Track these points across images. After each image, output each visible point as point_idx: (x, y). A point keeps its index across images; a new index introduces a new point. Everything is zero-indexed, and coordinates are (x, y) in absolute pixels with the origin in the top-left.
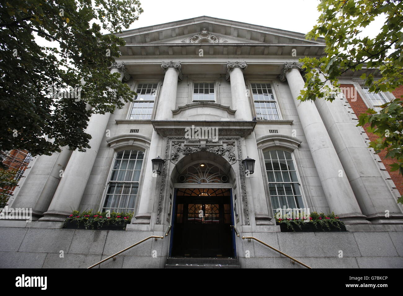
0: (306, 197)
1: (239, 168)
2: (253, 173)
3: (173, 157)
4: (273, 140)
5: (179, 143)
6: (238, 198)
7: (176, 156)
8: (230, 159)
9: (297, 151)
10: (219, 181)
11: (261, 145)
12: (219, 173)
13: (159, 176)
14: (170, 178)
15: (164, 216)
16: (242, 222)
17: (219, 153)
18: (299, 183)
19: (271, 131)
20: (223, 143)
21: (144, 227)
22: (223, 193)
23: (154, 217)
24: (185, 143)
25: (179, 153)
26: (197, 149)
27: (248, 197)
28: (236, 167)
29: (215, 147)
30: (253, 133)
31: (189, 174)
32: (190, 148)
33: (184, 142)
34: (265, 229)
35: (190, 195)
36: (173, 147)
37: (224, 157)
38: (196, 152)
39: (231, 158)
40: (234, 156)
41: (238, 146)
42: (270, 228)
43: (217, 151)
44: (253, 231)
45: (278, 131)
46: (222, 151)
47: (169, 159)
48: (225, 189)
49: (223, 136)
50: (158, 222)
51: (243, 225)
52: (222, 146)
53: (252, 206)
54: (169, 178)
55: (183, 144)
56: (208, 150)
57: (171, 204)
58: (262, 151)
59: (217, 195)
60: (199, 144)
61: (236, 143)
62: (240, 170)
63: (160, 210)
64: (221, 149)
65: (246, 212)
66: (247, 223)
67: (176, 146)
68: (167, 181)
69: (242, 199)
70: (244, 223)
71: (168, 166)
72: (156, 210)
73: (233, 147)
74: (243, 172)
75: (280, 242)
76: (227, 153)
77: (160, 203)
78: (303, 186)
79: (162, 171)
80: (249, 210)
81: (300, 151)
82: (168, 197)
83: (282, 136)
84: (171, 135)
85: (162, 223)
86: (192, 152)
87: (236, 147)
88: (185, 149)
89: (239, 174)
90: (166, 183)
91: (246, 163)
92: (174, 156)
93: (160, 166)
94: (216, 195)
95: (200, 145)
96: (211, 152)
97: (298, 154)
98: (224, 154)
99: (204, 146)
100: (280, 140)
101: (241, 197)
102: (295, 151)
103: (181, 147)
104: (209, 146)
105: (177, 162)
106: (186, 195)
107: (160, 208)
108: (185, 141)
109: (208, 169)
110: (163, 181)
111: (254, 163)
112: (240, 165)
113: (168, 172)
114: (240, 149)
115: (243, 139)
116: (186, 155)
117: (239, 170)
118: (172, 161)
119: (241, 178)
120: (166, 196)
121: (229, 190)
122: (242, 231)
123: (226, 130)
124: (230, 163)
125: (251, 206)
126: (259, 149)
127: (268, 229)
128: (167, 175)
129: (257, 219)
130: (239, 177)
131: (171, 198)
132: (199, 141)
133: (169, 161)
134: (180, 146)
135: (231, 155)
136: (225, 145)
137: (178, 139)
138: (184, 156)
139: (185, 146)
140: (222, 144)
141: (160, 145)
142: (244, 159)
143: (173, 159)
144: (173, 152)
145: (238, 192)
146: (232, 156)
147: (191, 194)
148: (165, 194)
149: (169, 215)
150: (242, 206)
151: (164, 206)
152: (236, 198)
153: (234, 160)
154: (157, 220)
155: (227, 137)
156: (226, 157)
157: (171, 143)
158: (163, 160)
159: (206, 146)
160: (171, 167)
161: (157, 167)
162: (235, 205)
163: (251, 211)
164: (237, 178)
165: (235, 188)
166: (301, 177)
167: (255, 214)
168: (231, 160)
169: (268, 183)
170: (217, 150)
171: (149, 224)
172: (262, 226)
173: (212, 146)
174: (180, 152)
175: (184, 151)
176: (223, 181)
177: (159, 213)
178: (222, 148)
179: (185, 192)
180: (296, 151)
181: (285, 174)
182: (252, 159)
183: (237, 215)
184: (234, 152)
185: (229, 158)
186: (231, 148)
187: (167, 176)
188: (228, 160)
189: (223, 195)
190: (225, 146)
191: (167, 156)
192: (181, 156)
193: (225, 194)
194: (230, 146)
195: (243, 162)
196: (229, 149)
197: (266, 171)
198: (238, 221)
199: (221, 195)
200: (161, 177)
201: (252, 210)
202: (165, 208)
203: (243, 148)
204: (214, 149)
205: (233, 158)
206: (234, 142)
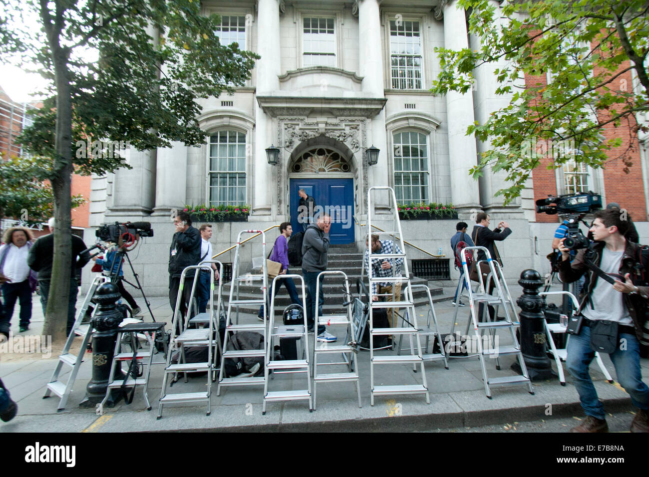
0: (433, 187)
1: (362, 157)
2: (376, 163)
3: (288, 144)
4: (407, 119)
5: (293, 126)
6: (359, 188)
7: (291, 142)
9: (435, 133)
10: (340, 170)
11: (391, 125)
12: (340, 161)
14: (286, 168)
15: (284, 207)
16: (361, 212)
17: (341, 139)
18: (429, 172)
19: (407, 106)
20: (346, 125)
21: (266, 218)
23: (274, 208)
24: (300, 126)
25: (293, 139)
26: (314, 133)
28: (359, 157)
29: (336, 132)
30: (383, 112)
31: (304, 162)
32: (306, 133)
33: (298, 125)
34: (383, 217)
36: (286, 131)
37: (345, 143)
38: (314, 137)
39: (354, 145)
40: (358, 143)
41: (363, 130)
42: (388, 217)
43: (338, 137)
45: (416, 106)
46: (344, 137)
47: (283, 146)
49: (346, 116)
52: (344, 130)
54: (284, 169)
55: (297, 128)
56: (327, 135)
58: (391, 133)
60: (316, 127)
61: (361, 125)
62: (363, 159)
63: (280, 202)
64: (343, 134)
66: (367, 213)
67: (289, 129)
68: (283, 172)
70: (363, 213)
71: (283, 155)
72: (275, 202)
73: (357, 131)
74: (366, 162)
76: (349, 139)
77: (279, 195)
78: (432, 175)
79: (277, 162)
81: (438, 134)
83: (419, 114)
84: (282, 115)
85: (283, 213)
86: (310, 138)
87: (360, 131)
88: (301, 134)
89: (362, 164)
90: (283, 174)
91: (369, 153)
93: (276, 156)
95: (318, 129)
96: (331, 137)
97: (435, 136)
98: (346, 140)
99: (324, 131)
100: (416, 119)
101: (363, 188)
102: (431, 134)
103: (295, 131)
104: (329, 130)
105: (292, 150)
107: (279, 200)
108: (300, 123)
109: (327, 156)
110: (279, 173)
111: (378, 153)
112: (363, 153)
113: (283, 161)
114: (364, 135)
115: (369, 121)
116: (303, 141)
118: (287, 149)
119: (363, 169)
121: (351, 181)
122: (361, 220)
123: (350, 109)
124: (353, 151)
126: (388, 131)
127: (386, 217)
128: (283, 165)
129: (376, 209)
130: (362, 167)
132: (317, 124)
133: (283, 149)
134: (294, 129)
136: (347, 128)
137: (292, 120)
138: (300, 142)
139: (300, 129)
140: (344, 127)
141: (270, 129)
142: (369, 148)
143: (288, 147)
144: (286, 138)
145: (360, 183)
146: (355, 143)
148: (282, 185)
149: (288, 206)
150: (363, 196)
151: (283, 198)
152: (357, 189)
153: (357, 147)
154: (279, 212)
155: (350, 118)
156: (348, 144)
157: (283, 126)
158: (277, 149)
159: (326, 129)
160: (286, 156)
161: (272, 157)
162: (356, 195)
163: (371, 201)
164: (359, 168)
165: (357, 178)
166: (432, 165)
167: (375, 205)
168: (353, 147)
169: (394, 171)
170: (338, 135)
171: (270, 215)
172: (380, 215)
173: (332, 129)
174: (295, 137)
175: (300, 136)
176: (344, 170)
177: (279, 205)
178: (345, 133)
180: (433, 134)
181: (415, 161)
183: (357, 206)
184: (358, 138)
185: (352, 145)
186: (355, 133)
187: (283, 167)
188: (350, 147)
190: (348, 131)
191: (280, 143)
192: (297, 142)
194: (353, 130)
195: (367, 151)
196: (352, 134)
198: (358, 211)
200: (276, 168)
201: (373, 201)
202: (284, 200)
203: (369, 133)
204: (334, 134)
206: (358, 125)
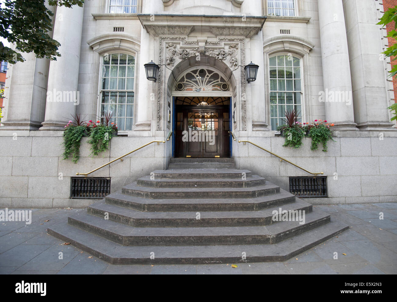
0: (306, 106)
1: (240, 75)
2: (254, 81)
3: (168, 61)
4: (283, 42)
5: (175, 45)
6: (237, 106)
7: (172, 60)
8: (232, 64)
9: (308, 57)
10: (219, 89)
11: (268, 49)
12: (219, 81)
13: (155, 83)
14: (166, 85)
15: (163, 123)
16: (240, 128)
17: (220, 58)
18: (302, 92)
19: (282, 31)
20: (225, 44)
21: (146, 134)
22: (223, 102)
23: (154, 124)
24: (181, 45)
25: (174, 57)
26: (195, 52)
27: (247, 105)
28: (237, 74)
29: (215, 50)
30: (261, 33)
31: (187, 81)
32: (187, 51)
33: (179, 44)
34: (260, 134)
35: (189, 104)
36: (168, 49)
37: (224, 62)
38: (194, 55)
39: (233, 63)
40: (236, 61)
41: (241, 49)
42: (265, 133)
43: (218, 55)
44: (249, 136)
45: (290, 31)
46: (224, 55)
47: (164, 64)
48: (225, 98)
49: (226, 35)
50: (159, 129)
51: (240, 131)
52: (223, 48)
53: (251, 114)
54: (165, 86)
55: (178, 46)
56: (207, 54)
57: (170, 112)
58: (268, 55)
59: (217, 104)
60: (197, 46)
61: (239, 45)
62: (242, 76)
63: (159, 118)
64: (222, 52)
65: (244, 119)
66: (244, 129)
67: (170, 48)
68: (163, 89)
69: (241, 107)
70: (241, 129)
71: (164, 72)
72: (155, 118)
73: (235, 50)
74: (245, 79)
75: (273, 145)
76: (228, 58)
77: (159, 111)
78: (305, 95)
79: (157, 78)
80: (247, 117)
81: (310, 57)
82: (166, 105)
83: (293, 38)
84: (163, 34)
85: (162, 129)
86: (190, 56)
87: (239, 50)
88: (181, 52)
89: (240, 81)
90: (163, 91)
91: (248, 69)
92: (170, 61)
93: (155, 72)
94: (216, 104)
95: (198, 48)
96: (210, 55)
97: (308, 59)
98: (225, 59)
99: (203, 49)
100: (291, 43)
101: (241, 105)
102: (305, 57)
103: (176, 49)
104: (209, 48)
105: (173, 68)
106: (185, 104)
107: (159, 116)
108: (181, 42)
109: (208, 76)
110: (159, 89)
111: (257, 69)
112: (242, 71)
113: (163, 79)
114: (243, 51)
115: (247, 40)
116: (184, 59)
117: (240, 77)
118: (167, 66)
119: (242, 86)
120: (164, 104)
121: (229, 99)
122: (239, 136)
123: (229, 28)
124: (232, 69)
125: (249, 114)
126: (265, 54)
127: (263, 134)
128: (164, 82)
129: (254, 126)
130: (240, 85)
131: (169, 106)
132: (198, 42)
133: (164, 66)
134: (175, 48)
135: (233, 60)
136: (227, 47)
137: (173, 39)
138: (180, 60)
139: (181, 48)
140: (223, 46)
141: (152, 47)
142: (247, 64)
143: (169, 64)
144: (167, 56)
145: (238, 100)
146: (234, 61)
147: (190, 103)
148: (162, 102)
149: (169, 122)
150: (241, 113)
151: (163, 114)
152: (235, 106)
153: (236, 65)
154: (158, 127)
155: (229, 37)
156: (227, 62)
157: (164, 45)
158: (157, 66)
159: (205, 48)
160: (166, 73)
161: (151, 74)
162: (234, 113)
163: (249, 118)
164: (237, 86)
165: (235, 96)
166: (305, 86)
167: (253, 122)
168: (232, 65)
169: (270, 91)
170: (217, 53)
171: (150, 130)
172: (258, 132)
173: (211, 48)
174: (175, 55)
175: (180, 54)
176: (223, 89)
177: (158, 121)
178: (224, 52)
179: (184, 101)
180: (306, 57)
181: (289, 82)
182: (256, 64)
183: (235, 122)
184: (237, 57)
185: (231, 63)
186: (234, 51)
187: (163, 84)
188: (229, 65)
189: (222, 104)
190: (227, 49)
191: (161, 61)
192: (178, 60)
193: (225, 103)
194: (232, 49)
195: (246, 68)
196: (231, 53)
197: (269, 79)
198: (236, 127)
199: (221, 104)
200: (156, 84)
201: (250, 118)
202: (164, 116)
203: (247, 52)
204: (214, 52)
205: (234, 64)
206: (237, 44)
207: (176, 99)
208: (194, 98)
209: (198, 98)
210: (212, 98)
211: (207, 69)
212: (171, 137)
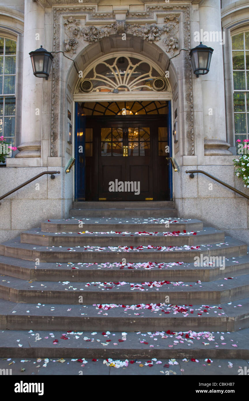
1: (183, 65)
2: (207, 73)
3: (67, 46)
5: (77, 20)
6: (180, 114)
7: (73, 44)
8: (170, 47)
10: (150, 88)
12: (150, 75)
13: (46, 82)
14: (65, 84)
15: (60, 145)
16: (184, 151)
17: (150, 38)
20: (158, 16)
22: (157, 109)
23: (45, 146)
24: (87, 20)
25: (77, 40)
26: (109, 30)
27: (195, 113)
28: (178, 64)
29: (142, 26)
31: (97, 77)
32: (96, 29)
33: (84, 17)
34: (218, 160)
35: (102, 114)
36: (66, 28)
37: (157, 43)
38: (108, 35)
39: (171, 45)
40: (177, 43)
41: (185, 23)
42: (225, 159)
43: (147, 34)
44: (199, 164)
46: (156, 33)
47: (61, 50)
48: (159, 102)
50: (53, 154)
51: (184, 155)
52: (156, 22)
53: (202, 128)
54: (62, 85)
55: (83, 22)
56: (129, 32)
57: (71, 127)
59: (148, 114)
60: (113, 21)
61: (182, 16)
62: (186, 67)
63: (54, 136)
64: (154, 28)
65: (191, 136)
66: (191, 153)
67: (70, 25)
68: (60, 90)
69: (185, 117)
70: (186, 153)
71: (60, 64)
72: (47, 136)
73: (175, 24)
74: (191, 71)
76: (164, 37)
77: (53, 126)
79: (50, 73)
80: (196, 134)
82: (66, 115)
84: (59, 2)
85: (59, 154)
86: (101, 37)
87: (182, 25)
88: (88, 32)
89: (183, 75)
90: (60, 93)
91: (195, 55)
92: (70, 45)
93: (46, 65)
94: (146, 112)
95: (115, 24)
96: (135, 35)
98: (158, 39)
99: (123, 25)
101: (185, 114)
103: (80, 27)
104: (132, 23)
105: (74, 57)
106: (96, 114)
107: (54, 133)
108: (87, 16)
109: (131, 68)
110: (54, 90)
111: (210, 54)
112: (186, 58)
113: (60, 74)
115: (195, 7)
116: (92, 42)
117: (183, 68)
118: (66, 54)
119: (186, 83)
120: (61, 113)
121: (167, 103)
122: (183, 164)
124: (169, 55)
125: (199, 128)
126: (224, 29)
127: (222, 160)
128: (60, 79)
129: (207, 147)
130: (184, 80)
131: (70, 117)
132: (114, 14)
133: (61, 54)
134: (78, 25)
135: (171, 41)
136: (161, 21)
137: (74, 10)
138: (87, 44)
139: (87, 24)
140: (155, 19)
141: (42, 25)
142: (194, 47)
143: (68, 51)
144: (66, 38)
145: (180, 105)
146: (172, 43)
147: (104, 113)
148: (59, 111)
149: (70, 143)
150: (186, 127)
151: (59, 130)
152: (176, 115)
153: (176, 49)
154: (52, 151)
156: (162, 44)
157: (61, 21)
158: (50, 53)
159: (126, 23)
161: (40, 66)
162: (175, 126)
163: (199, 134)
164: (180, 83)
165: (176, 98)
167: (205, 140)
168: (170, 49)
169: (233, 91)
170: (146, 31)
171: (40, 157)
172: (213, 156)
173: (136, 23)
174: (78, 36)
175: (87, 35)
176: (157, 89)
177: (52, 141)
178: (156, 28)
179: (94, 110)
182: (208, 46)
183: (176, 142)
184: (178, 35)
185: (168, 45)
186: (172, 27)
187: (60, 82)
188: (164, 49)
189: (157, 113)
190: (161, 24)
191: (56, 46)
192: (82, 45)
193: (161, 112)
194: (169, 23)
195: (192, 51)
196: (168, 30)
197: (232, 70)
198: (177, 152)
199: (155, 113)
200: (48, 83)
201: (201, 134)
202: (61, 133)
203: (194, 26)
204: (140, 29)
205: (174, 47)
206: (178, 15)
207: (80, 106)
208: (110, 103)
209: (116, 103)
210: (140, 103)
211: (130, 56)
212: (73, 166)
